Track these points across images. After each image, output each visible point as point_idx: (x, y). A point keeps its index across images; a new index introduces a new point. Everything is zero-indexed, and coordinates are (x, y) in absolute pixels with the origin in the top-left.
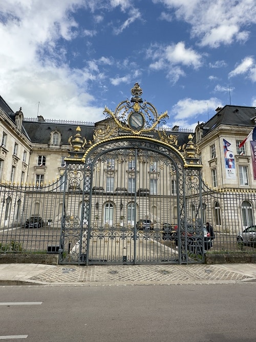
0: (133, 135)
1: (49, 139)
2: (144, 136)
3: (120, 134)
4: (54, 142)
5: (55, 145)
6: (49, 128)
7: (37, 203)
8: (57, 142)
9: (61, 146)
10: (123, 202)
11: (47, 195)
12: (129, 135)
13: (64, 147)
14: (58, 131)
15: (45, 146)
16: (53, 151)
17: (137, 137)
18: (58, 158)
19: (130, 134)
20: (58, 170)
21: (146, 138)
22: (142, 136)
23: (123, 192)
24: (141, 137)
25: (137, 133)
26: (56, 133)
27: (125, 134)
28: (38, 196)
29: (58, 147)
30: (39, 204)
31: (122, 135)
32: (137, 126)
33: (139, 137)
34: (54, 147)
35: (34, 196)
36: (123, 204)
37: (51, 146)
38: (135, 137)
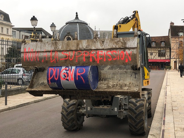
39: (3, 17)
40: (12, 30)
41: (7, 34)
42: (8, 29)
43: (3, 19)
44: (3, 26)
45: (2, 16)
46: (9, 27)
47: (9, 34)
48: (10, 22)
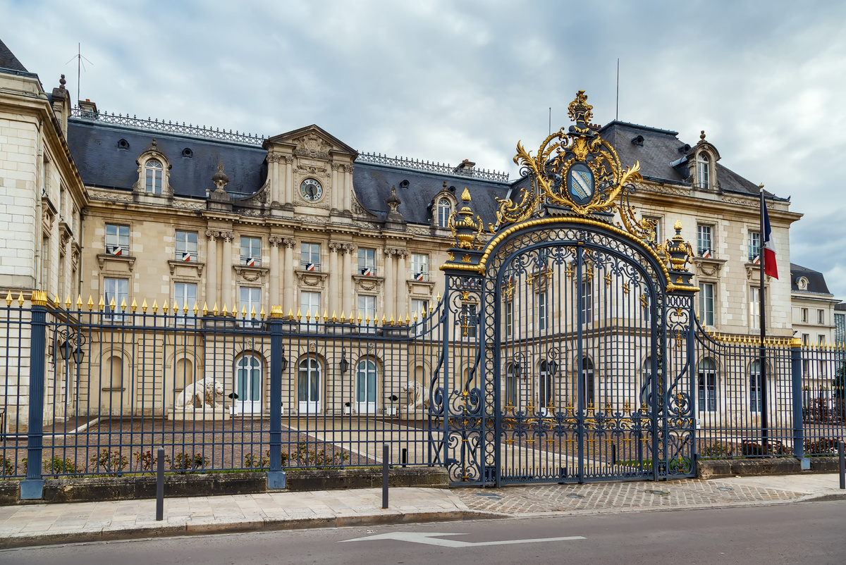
0: (576, 216)
1: (136, 177)
2: (595, 219)
3: (551, 211)
4: (149, 185)
5: (155, 196)
6: (123, 143)
7: (112, 358)
8: (158, 186)
9: (170, 199)
10: (348, 356)
11: (141, 336)
12: (568, 216)
13: (179, 203)
14: (160, 154)
15: (124, 197)
16: (151, 214)
17: (582, 220)
18: (165, 234)
19: (570, 213)
20: (166, 267)
21: (599, 223)
22: (591, 219)
23: (347, 330)
24: (590, 221)
25: (582, 212)
26: (153, 159)
27: (561, 212)
28: (117, 337)
29: (163, 202)
30: (121, 360)
31: (554, 215)
32: (582, 196)
33: (586, 221)
34: (151, 200)
35: (107, 337)
36: (348, 361)
37: (141, 199)
38: (577, 219)
39: (806, 282)
40: (833, 312)
41: (820, 325)
42: (821, 311)
43: (806, 288)
44: (807, 305)
45: (803, 281)
46: (825, 306)
47: (826, 323)
48: (826, 291)
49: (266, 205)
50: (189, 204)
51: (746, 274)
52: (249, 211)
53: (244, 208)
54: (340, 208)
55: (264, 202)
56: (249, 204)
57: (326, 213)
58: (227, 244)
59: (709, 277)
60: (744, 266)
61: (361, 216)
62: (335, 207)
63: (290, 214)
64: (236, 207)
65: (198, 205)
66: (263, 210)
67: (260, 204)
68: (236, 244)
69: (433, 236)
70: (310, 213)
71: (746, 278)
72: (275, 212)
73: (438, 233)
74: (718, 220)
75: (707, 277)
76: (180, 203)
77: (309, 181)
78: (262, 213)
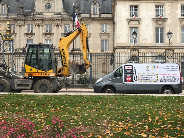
8: (5, 12)
9: (7, 15)
14: (5, 3)
26: (3, 4)
34: (2, 16)
49: (34, 14)
50: (12, 16)
51: (179, 22)
52: (30, 16)
53: (28, 15)
54: (58, 12)
55: (34, 13)
56: (29, 14)
57: (53, 14)
58: (22, 27)
59: (160, 25)
60: (178, 19)
61: (65, 14)
62: (56, 11)
63: (41, 16)
64: (26, 15)
65: (15, 16)
66: (34, 15)
67: (33, 14)
68: (25, 27)
69: (90, 17)
70: (48, 14)
71: (180, 24)
72: (36, 16)
73: (92, 16)
74: (165, 3)
75: (159, 25)
76: (10, 16)
77: (48, 4)
78: (33, 16)
